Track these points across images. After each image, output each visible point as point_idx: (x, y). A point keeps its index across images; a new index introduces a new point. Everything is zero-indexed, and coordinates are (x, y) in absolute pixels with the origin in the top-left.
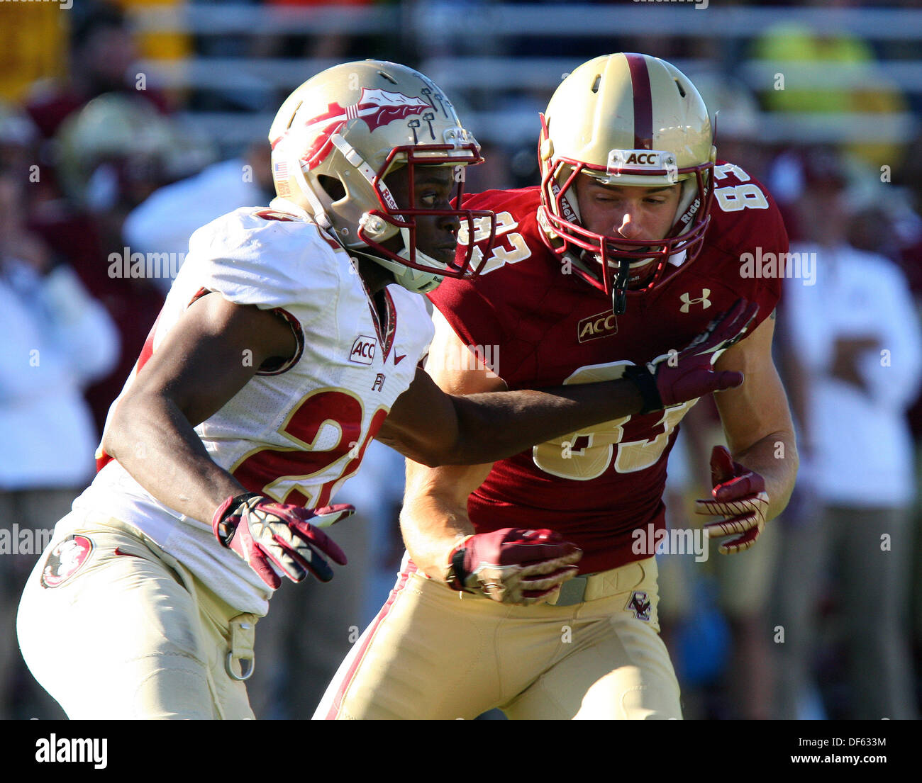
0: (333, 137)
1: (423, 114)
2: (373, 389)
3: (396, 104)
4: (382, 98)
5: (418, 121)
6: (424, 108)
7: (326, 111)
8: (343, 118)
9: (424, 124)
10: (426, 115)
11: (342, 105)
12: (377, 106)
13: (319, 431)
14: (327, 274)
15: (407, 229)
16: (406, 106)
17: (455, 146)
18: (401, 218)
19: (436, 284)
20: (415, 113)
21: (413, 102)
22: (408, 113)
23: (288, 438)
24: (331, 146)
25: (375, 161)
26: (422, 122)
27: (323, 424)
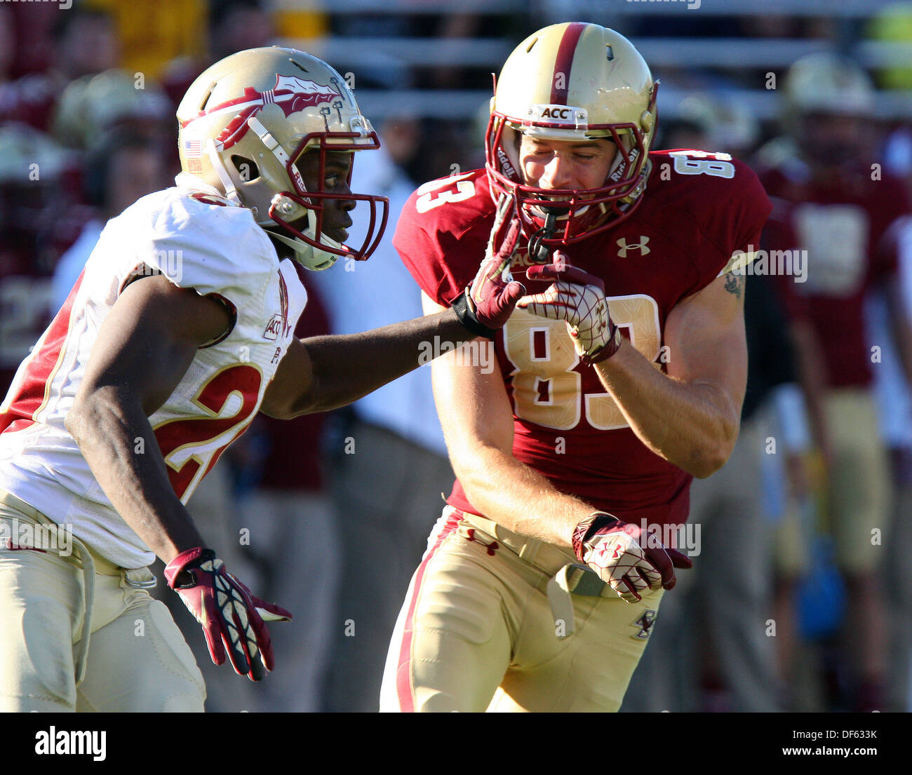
0: (251, 121)
1: (332, 102)
2: (272, 362)
3: (309, 92)
4: (295, 84)
5: (328, 109)
6: (333, 96)
7: (243, 95)
8: (260, 102)
9: (334, 111)
10: (336, 103)
11: (258, 90)
12: (291, 92)
13: (227, 400)
14: (264, 259)
15: (313, 211)
16: (317, 94)
17: (362, 135)
18: (309, 200)
19: (332, 262)
20: (326, 100)
21: (324, 91)
22: (320, 100)
23: (200, 407)
24: (247, 127)
25: (288, 145)
26: (331, 109)
27: (230, 394)
